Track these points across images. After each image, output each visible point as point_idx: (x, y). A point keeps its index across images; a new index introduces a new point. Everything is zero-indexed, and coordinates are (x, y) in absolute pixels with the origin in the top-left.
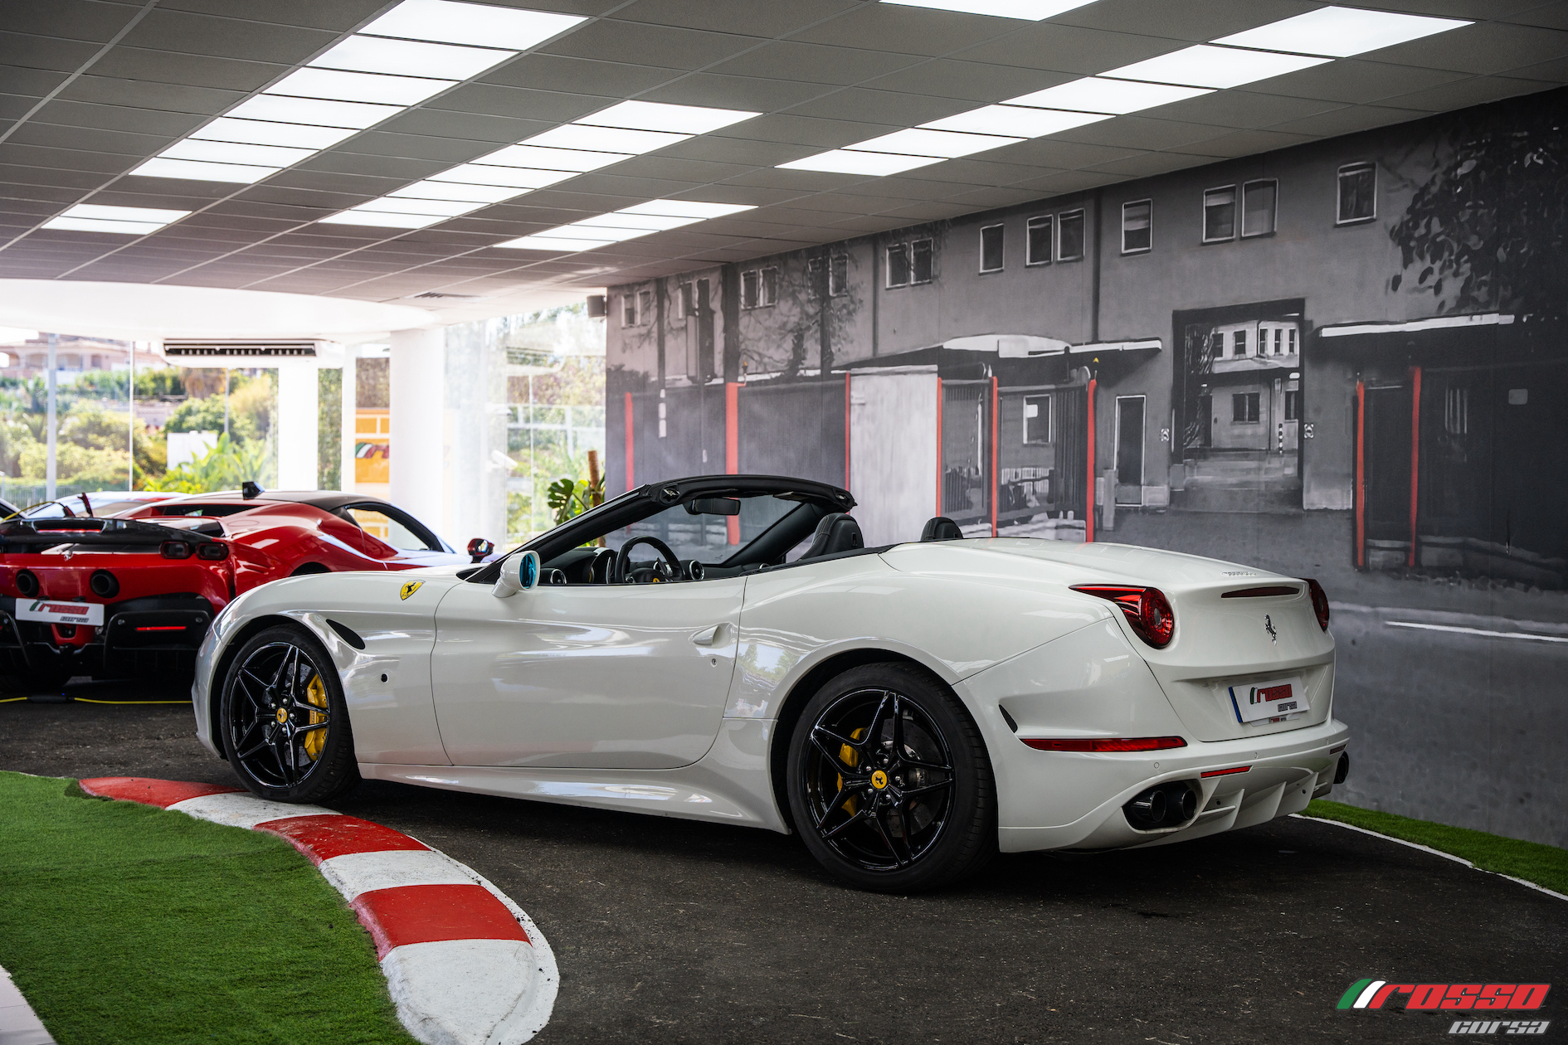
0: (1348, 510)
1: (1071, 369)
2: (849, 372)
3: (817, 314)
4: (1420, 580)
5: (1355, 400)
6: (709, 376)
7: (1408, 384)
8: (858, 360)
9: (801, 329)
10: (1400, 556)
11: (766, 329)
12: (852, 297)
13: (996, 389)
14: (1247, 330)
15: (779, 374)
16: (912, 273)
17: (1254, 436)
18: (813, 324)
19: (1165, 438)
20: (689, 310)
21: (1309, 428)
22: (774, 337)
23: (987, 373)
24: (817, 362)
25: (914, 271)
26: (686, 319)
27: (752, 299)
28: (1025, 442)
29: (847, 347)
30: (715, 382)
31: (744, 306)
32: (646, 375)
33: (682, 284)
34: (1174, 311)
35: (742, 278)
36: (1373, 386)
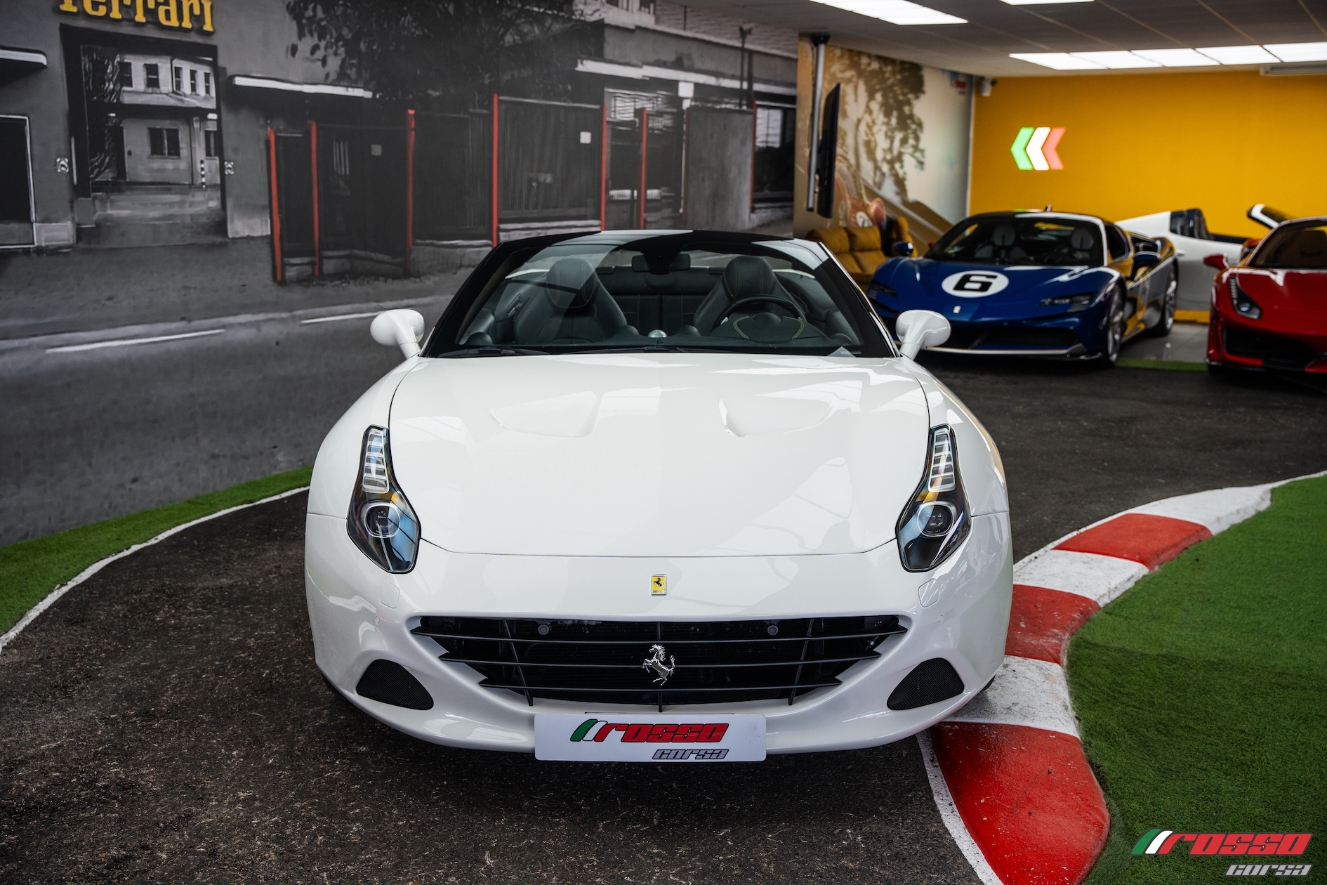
0: (267, 236)
5: (268, 144)
7: (307, 134)
10: (308, 269)
14: (159, 65)
17: (176, 170)
19: (63, 168)
21: (230, 166)
34: (63, 26)
36: (281, 132)
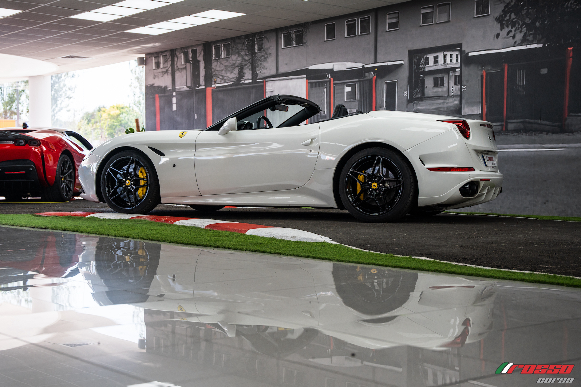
0: (479, 114)
1: (365, 73)
2: (265, 80)
3: (250, 59)
4: (507, 135)
5: (482, 77)
6: (197, 86)
7: (503, 70)
8: (269, 75)
9: (242, 65)
10: (500, 128)
11: (225, 66)
12: (266, 52)
13: (332, 82)
14: (439, 55)
15: (232, 83)
16: (294, 42)
17: (442, 91)
18: (248, 63)
19: (405, 95)
20: (187, 61)
21: (464, 87)
22: (229, 69)
23: (328, 77)
24: (250, 77)
25: (295, 41)
26: (186, 65)
27: (218, 55)
28: (345, 100)
29: (264, 71)
30: (200, 88)
31: (214, 58)
32: (166, 87)
33: (183, 51)
34: (409, 50)
35: (213, 48)
36: (489, 71)
